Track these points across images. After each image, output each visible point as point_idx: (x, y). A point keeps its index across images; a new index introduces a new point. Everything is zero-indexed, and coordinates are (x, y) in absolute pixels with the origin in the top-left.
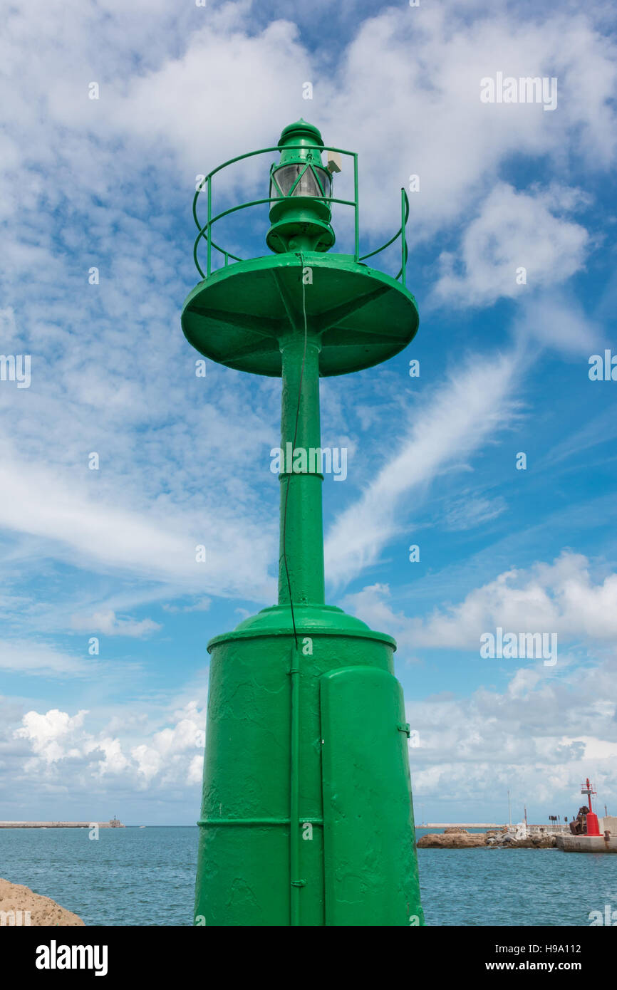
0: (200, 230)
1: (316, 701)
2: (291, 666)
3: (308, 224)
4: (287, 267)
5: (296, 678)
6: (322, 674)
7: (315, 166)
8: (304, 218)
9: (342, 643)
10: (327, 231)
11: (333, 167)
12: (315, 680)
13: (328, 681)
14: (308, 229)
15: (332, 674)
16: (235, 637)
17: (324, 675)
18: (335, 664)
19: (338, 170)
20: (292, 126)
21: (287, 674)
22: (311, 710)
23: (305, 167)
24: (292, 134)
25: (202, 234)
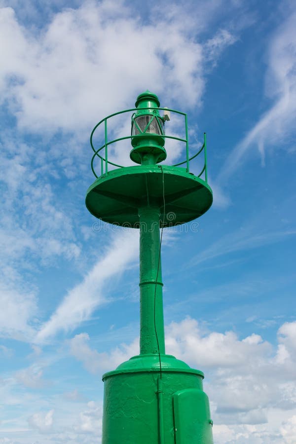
0: (95, 152)
1: (171, 408)
2: (158, 388)
3: (155, 148)
4: (154, 173)
5: (161, 395)
6: (174, 393)
7: (158, 117)
8: (151, 144)
9: (182, 376)
10: (163, 151)
11: (166, 118)
12: (170, 396)
13: (177, 396)
14: (154, 150)
15: (179, 393)
16: (125, 372)
17: (176, 393)
18: (180, 388)
19: (169, 120)
20: (142, 95)
21: (156, 393)
22: (170, 413)
23: (153, 117)
24: (143, 98)
25: (96, 153)
